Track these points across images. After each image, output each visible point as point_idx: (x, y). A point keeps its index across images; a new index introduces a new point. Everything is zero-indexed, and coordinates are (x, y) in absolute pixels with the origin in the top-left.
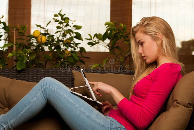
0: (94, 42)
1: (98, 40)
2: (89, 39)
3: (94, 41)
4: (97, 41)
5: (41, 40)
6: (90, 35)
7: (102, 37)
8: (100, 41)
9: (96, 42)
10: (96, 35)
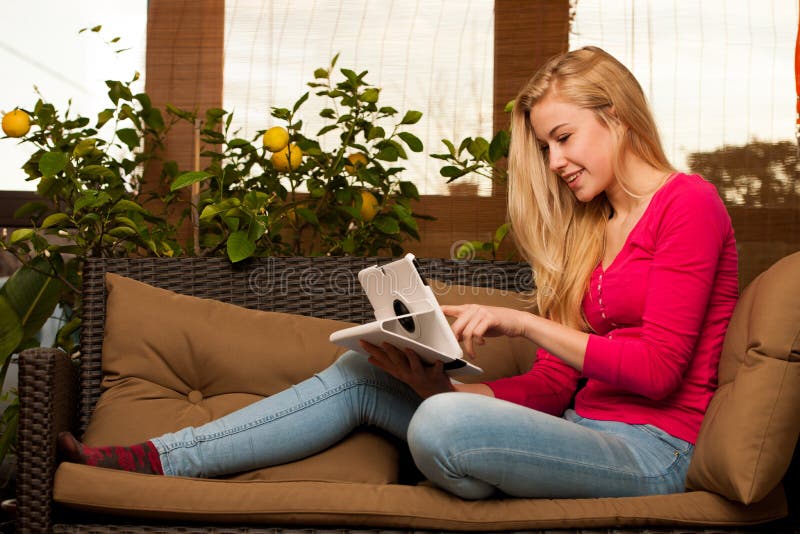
0: (461, 168)
1: (473, 158)
2: (444, 157)
3: (461, 164)
4: (470, 164)
5: (289, 158)
6: (446, 142)
7: (487, 148)
8: (481, 163)
9: (468, 166)
10: (468, 144)
